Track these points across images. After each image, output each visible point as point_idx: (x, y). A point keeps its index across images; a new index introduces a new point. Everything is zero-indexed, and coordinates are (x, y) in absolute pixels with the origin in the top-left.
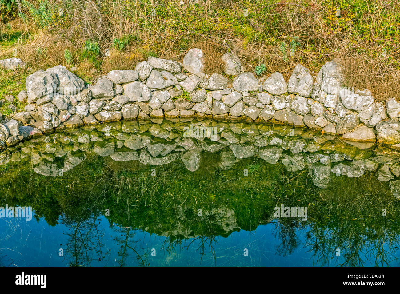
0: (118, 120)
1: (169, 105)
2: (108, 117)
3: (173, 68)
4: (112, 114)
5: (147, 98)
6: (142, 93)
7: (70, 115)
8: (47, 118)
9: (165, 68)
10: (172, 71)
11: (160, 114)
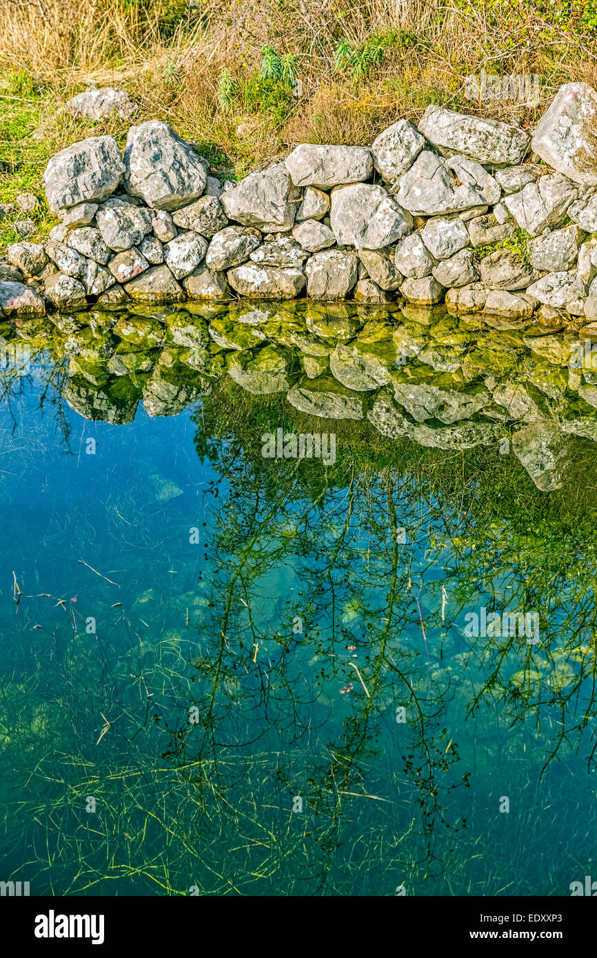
0: (287, 297)
1: (455, 269)
2: (258, 282)
3: (489, 147)
4: (271, 277)
5: (379, 240)
6: (369, 222)
7: (145, 266)
8: (68, 266)
9: (461, 147)
10: (484, 159)
11: (421, 294)
